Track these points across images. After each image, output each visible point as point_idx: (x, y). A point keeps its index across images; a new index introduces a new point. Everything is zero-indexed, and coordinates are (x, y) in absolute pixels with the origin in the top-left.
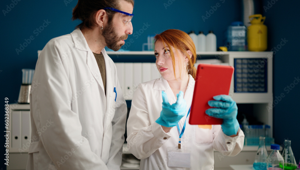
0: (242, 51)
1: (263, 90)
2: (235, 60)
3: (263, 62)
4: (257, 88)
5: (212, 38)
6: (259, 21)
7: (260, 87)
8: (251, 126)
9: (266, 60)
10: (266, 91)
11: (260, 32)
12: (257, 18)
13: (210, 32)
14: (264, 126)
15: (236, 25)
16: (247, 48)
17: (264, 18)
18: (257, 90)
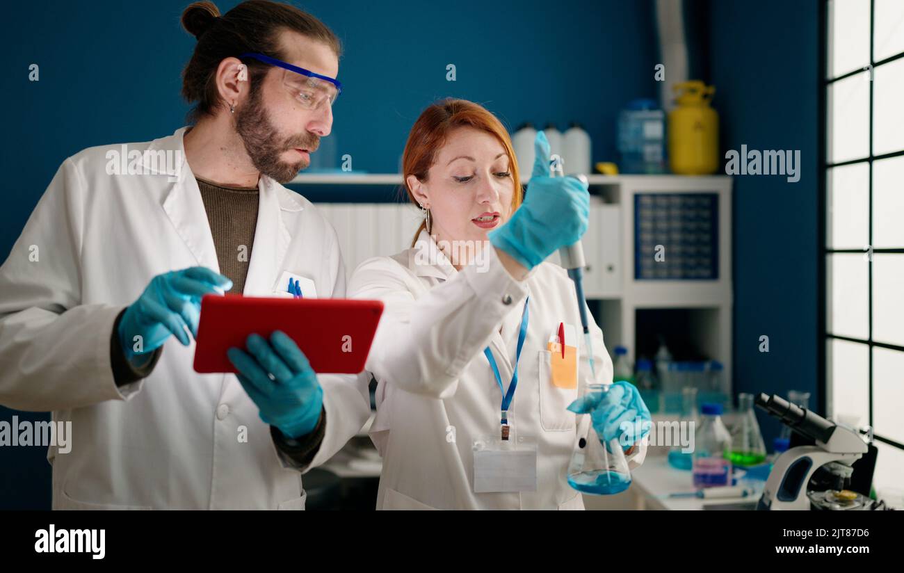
0: (656, 173)
1: (707, 273)
2: (637, 198)
3: (706, 202)
4: (691, 268)
5: (579, 141)
6: (697, 98)
7: (699, 265)
8: (675, 366)
9: (713, 198)
10: (714, 275)
11: (698, 126)
12: (693, 91)
13: (572, 125)
14: (707, 366)
15: (640, 109)
16: (667, 167)
17: (711, 90)
18: (693, 273)
